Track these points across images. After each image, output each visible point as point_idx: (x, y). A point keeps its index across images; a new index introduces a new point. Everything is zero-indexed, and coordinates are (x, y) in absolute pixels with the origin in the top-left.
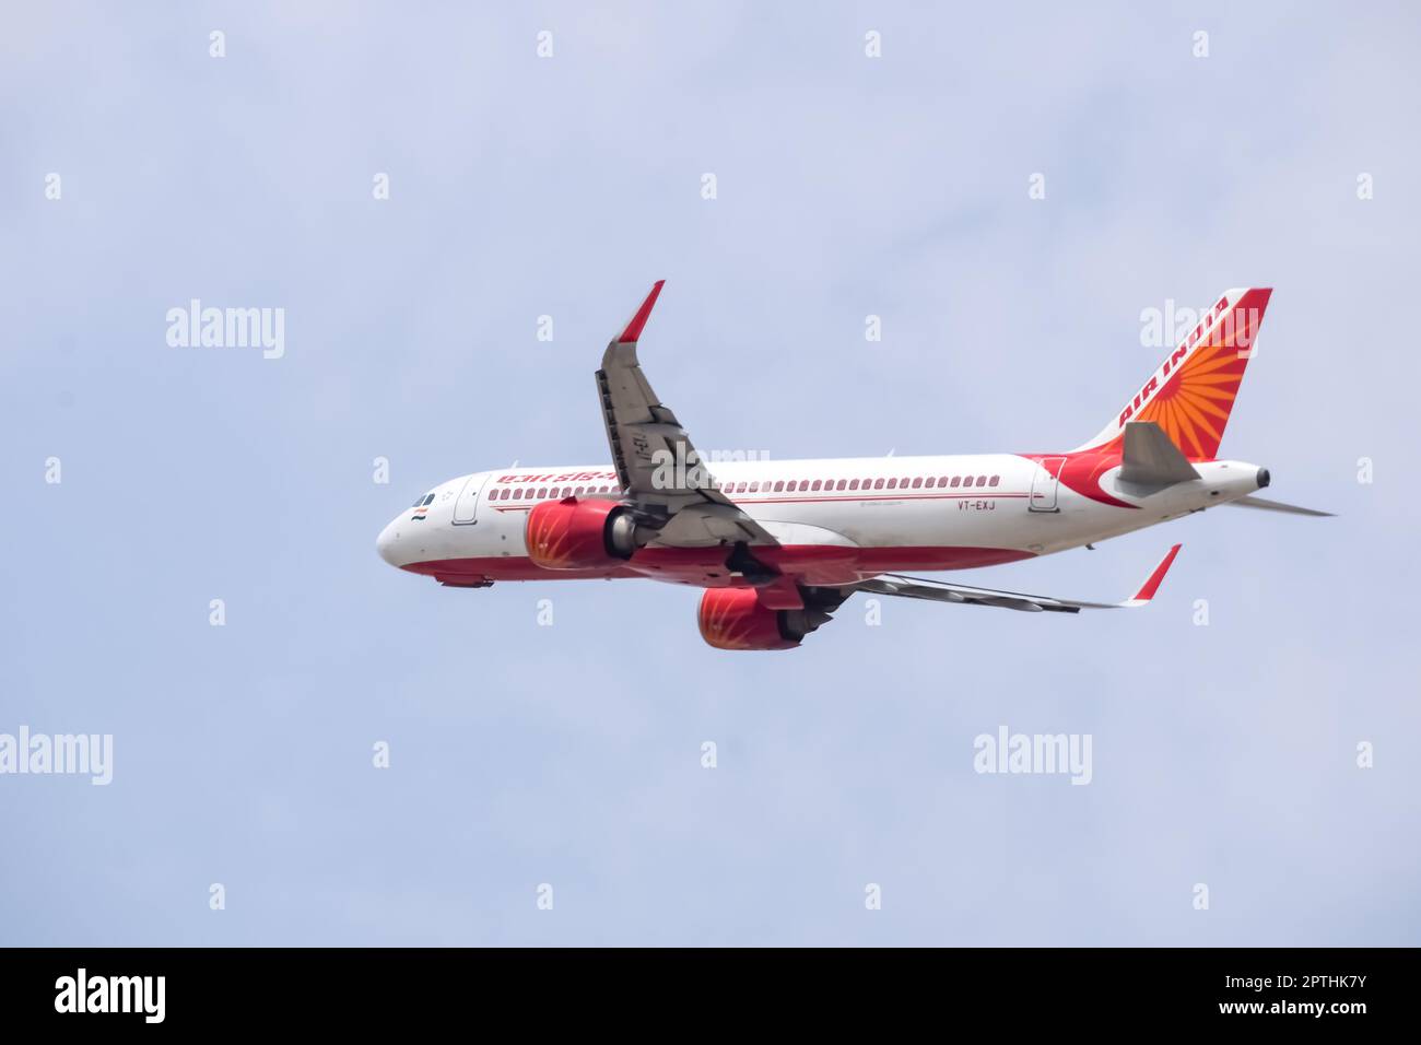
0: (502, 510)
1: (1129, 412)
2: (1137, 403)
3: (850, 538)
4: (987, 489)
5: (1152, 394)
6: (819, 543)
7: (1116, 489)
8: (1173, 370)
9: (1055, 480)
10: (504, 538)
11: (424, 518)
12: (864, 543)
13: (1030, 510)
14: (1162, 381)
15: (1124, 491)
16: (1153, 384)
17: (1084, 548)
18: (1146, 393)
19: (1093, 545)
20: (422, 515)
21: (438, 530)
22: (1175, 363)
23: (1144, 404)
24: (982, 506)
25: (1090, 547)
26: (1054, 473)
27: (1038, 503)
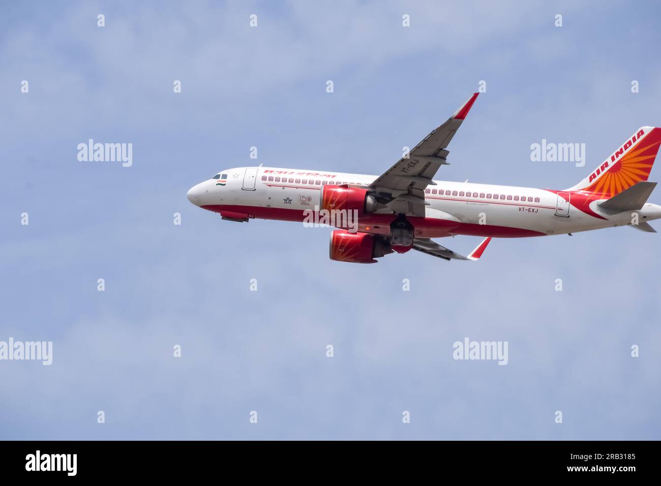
0: (270, 186)
1: (594, 176)
2: (598, 172)
3: (458, 218)
4: (533, 203)
5: (606, 169)
6: (443, 219)
7: (597, 210)
8: (617, 160)
9: (568, 203)
10: (270, 198)
11: (225, 184)
12: (465, 221)
13: (555, 215)
14: (611, 164)
15: (601, 211)
16: (606, 164)
17: (567, 235)
18: (603, 168)
19: (572, 234)
20: (223, 183)
21: (233, 191)
22: (617, 156)
23: (602, 173)
24: (531, 210)
25: (570, 235)
26: (567, 200)
27: (559, 212)
